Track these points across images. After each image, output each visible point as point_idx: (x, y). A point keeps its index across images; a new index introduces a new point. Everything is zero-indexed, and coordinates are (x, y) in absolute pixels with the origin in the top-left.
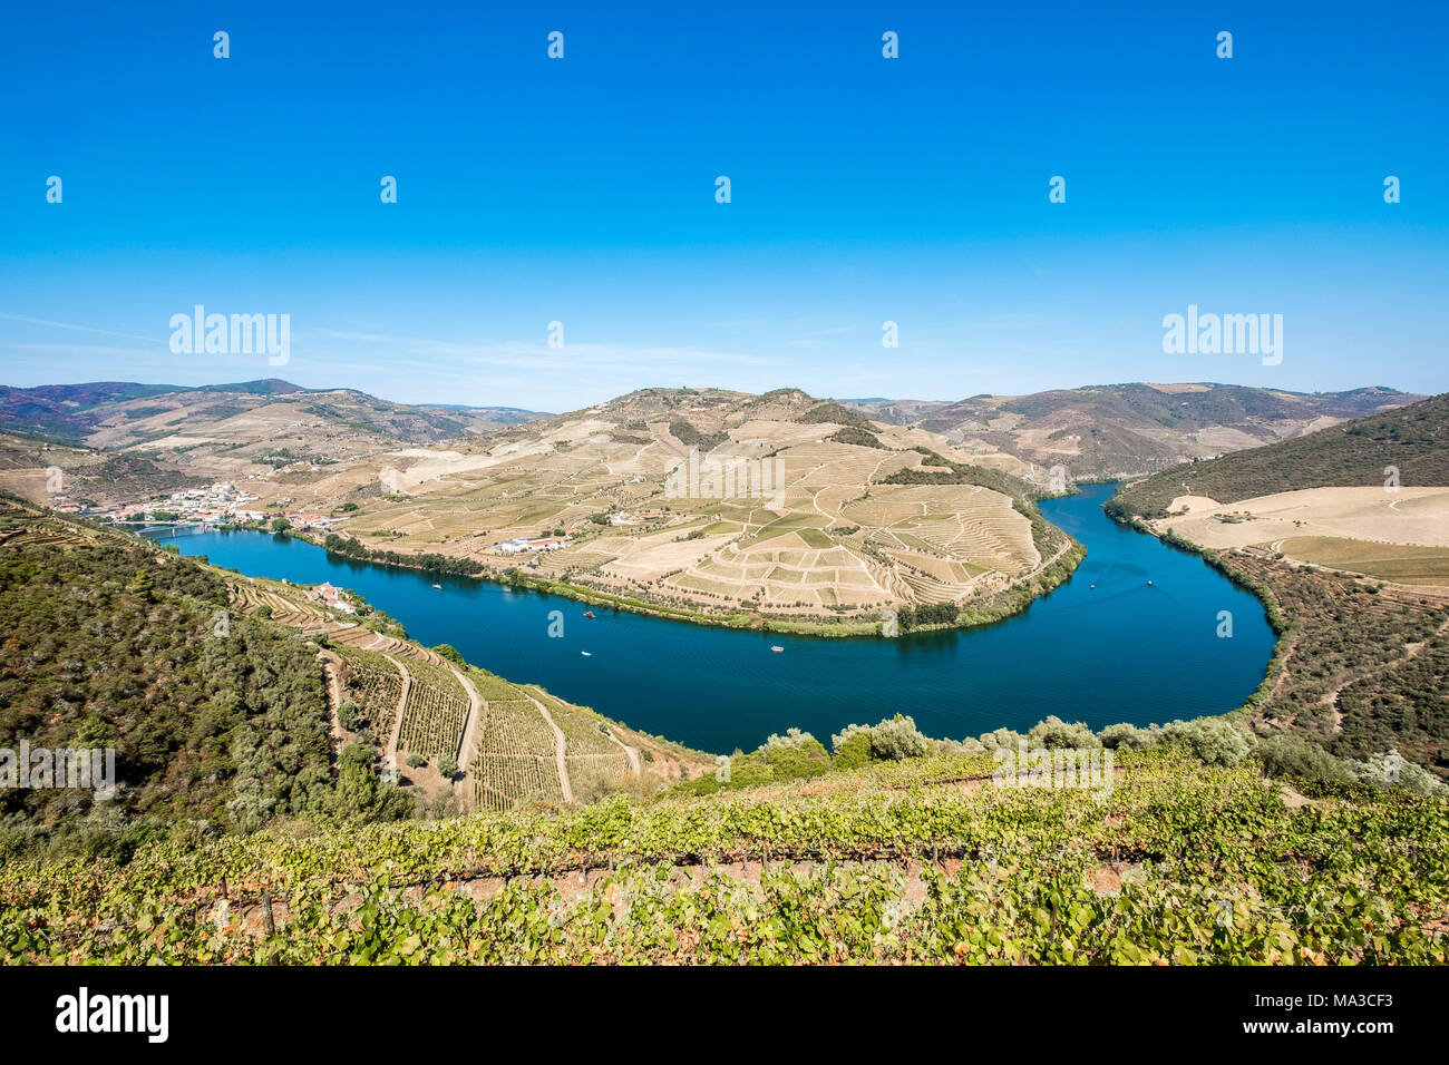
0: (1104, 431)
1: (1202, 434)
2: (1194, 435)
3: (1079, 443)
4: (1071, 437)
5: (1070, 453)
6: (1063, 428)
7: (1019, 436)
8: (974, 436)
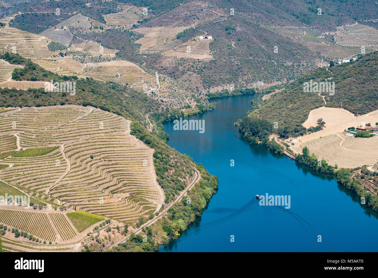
0: (238, 29)
1: (339, 32)
2: (332, 33)
3: (211, 44)
4: (201, 38)
5: (202, 57)
6: (193, 26)
7: (141, 36)
8: (87, 37)
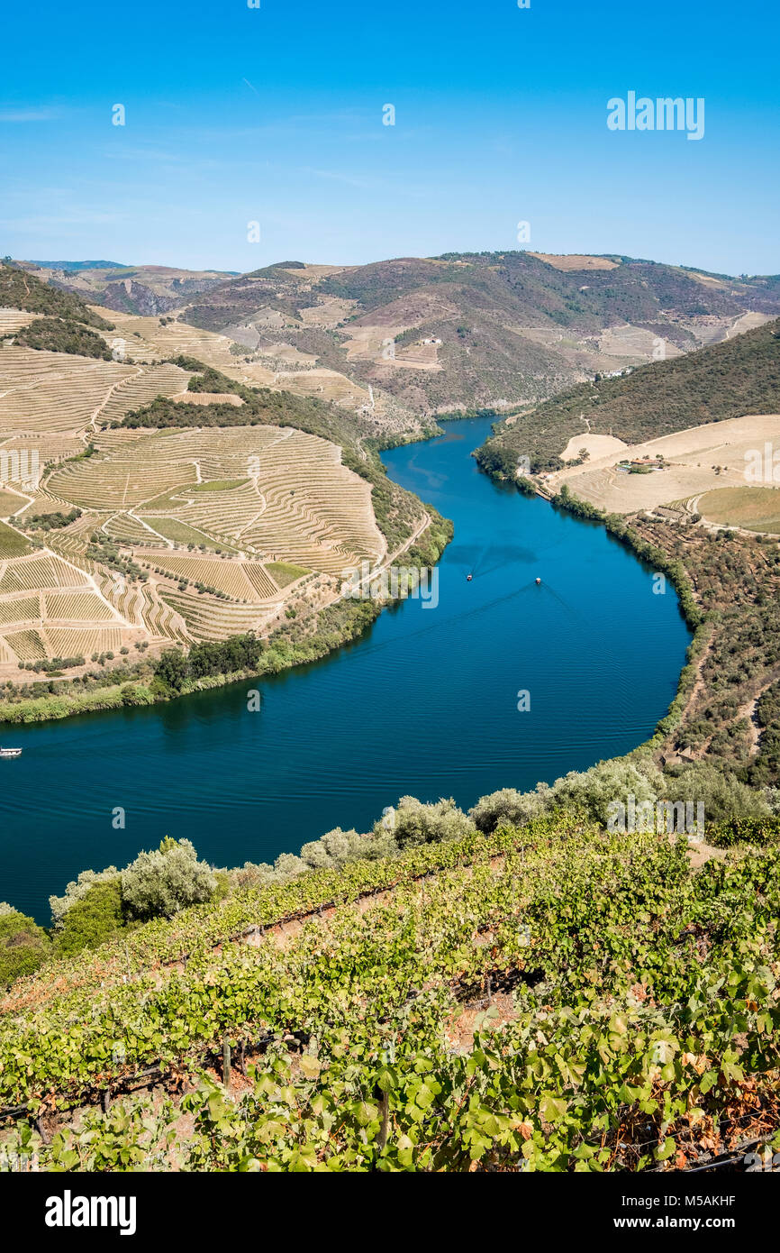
0: (475, 330)
1: (606, 336)
2: (596, 338)
3: (440, 350)
4: (427, 341)
5: (426, 367)
6: (416, 325)
7: (348, 338)
8: (277, 338)
